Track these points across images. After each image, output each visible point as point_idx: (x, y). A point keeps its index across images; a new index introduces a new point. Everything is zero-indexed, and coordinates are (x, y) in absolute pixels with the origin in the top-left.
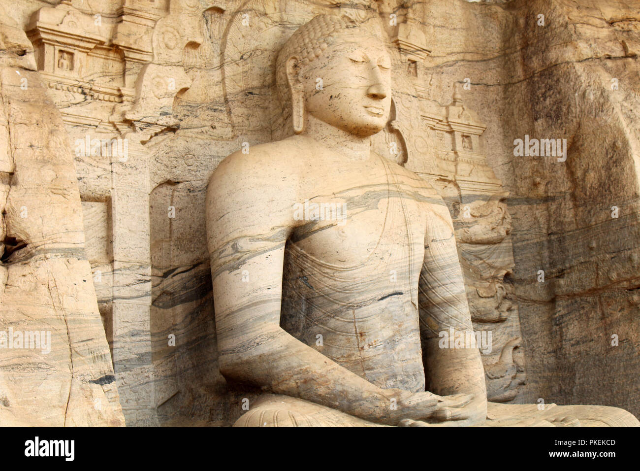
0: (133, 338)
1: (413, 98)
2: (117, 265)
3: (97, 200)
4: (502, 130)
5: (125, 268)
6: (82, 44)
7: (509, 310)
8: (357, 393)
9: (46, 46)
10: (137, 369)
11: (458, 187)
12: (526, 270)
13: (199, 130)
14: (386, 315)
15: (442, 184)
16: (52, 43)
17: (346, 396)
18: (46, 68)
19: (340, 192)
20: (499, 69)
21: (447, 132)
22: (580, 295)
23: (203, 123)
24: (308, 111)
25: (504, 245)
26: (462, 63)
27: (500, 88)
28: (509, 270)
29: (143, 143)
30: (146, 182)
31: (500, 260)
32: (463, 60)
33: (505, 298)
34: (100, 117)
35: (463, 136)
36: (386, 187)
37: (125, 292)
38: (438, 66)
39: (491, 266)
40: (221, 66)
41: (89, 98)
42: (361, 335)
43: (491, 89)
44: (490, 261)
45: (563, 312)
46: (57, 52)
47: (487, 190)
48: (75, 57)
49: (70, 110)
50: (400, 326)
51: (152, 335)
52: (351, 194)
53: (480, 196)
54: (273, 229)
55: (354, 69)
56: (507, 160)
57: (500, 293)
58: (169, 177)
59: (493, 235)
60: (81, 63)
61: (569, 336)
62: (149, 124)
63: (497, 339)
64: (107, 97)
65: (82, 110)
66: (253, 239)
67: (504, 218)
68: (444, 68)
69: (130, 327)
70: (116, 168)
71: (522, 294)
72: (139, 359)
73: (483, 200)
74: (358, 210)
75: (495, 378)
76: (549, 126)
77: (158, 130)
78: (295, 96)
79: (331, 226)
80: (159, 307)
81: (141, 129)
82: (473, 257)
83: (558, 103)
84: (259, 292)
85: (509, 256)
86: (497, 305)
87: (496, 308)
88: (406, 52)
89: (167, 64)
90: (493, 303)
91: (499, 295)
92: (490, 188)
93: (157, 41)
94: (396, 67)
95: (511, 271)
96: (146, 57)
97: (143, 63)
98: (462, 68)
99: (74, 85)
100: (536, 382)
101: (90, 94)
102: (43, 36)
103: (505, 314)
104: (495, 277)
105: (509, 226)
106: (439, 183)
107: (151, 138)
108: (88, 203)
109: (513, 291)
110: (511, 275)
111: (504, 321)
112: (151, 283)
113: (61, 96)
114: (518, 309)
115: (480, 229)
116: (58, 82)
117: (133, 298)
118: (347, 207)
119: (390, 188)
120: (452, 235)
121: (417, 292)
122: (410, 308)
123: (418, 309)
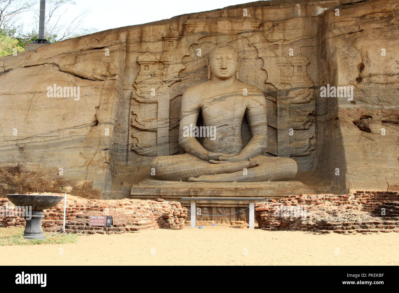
0: (163, 138)
1: (273, 58)
2: (158, 120)
3: (155, 103)
4: (317, 62)
5: (161, 120)
6: (150, 63)
7: (310, 125)
10: (164, 146)
11: (291, 85)
12: (321, 111)
13: (190, 80)
14: (220, 131)
15: (283, 85)
16: (142, 64)
18: (141, 71)
19: (212, 97)
20: (316, 40)
21: (291, 66)
22: (329, 121)
23: (191, 77)
24: (211, 72)
25: (311, 103)
27: (317, 47)
29: (169, 86)
30: (168, 97)
31: (309, 109)
32: (302, 39)
33: (308, 122)
34: (156, 81)
35: (298, 67)
36: (232, 94)
37: (160, 126)
38: (291, 43)
39: (305, 111)
40: (197, 60)
41: (153, 77)
43: (314, 47)
44: (304, 109)
45: (326, 126)
46: (144, 66)
48: (149, 66)
49: (148, 81)
50: (226, 134)
51: (169, 137)
52: (216, 97)
53: (301, 87)
54: (191, 109)
55: (217, 61)
56: (317, 73)
58: (180, 94)
59: (305, 100)
60: (151, 67)
61: (326, 134)
62: (170, 81)
63: (305, 135)
64: (159, 75)
65: (151, 80)
66: (185, 112)
67: (310, 94)
68: (294, 43)
69: (162, 135)
70: (160, 94)
71: (319, 120)
72: (165, 143)
75: (299, 148)
77: (174, 82)
78: (208, 69)
80: (177, 129)
81: (168, 83)
82: (297, 108)
84: (185, 126)
85: (313, 107)
86: (303, 124)
87: (303, 125)
88: (272, 42)
89: (176, 64)
90: (302, 123)
91: (305, 121)
92: (305, 84)
93: (173, 58)
94: (265, 48)
95: (312, 112)
96: (170, 63)
97: (169, 64)
98: (302, 42)
99: (149, 74)
100: (319, 150)
101: (153, 75)
102: (139, 63)
103: (306, 127)
104: (305, 115)
105: (312, 97)
106: (281, 85)
107: (172, 84)
108: (152, 104)
109: (315, 118)
110: (312, 113)
111: (308, 129)
112: (169, 124)
113: (145, 77)
114: (316, 126)
115: (298, 99)
116: (144, 74)
117: (163, 128)
118: (213, 101)
119: (233, 94)
120: (260, 105)
121: (236, 124)
122: (231, 129)
123: (237, 129)
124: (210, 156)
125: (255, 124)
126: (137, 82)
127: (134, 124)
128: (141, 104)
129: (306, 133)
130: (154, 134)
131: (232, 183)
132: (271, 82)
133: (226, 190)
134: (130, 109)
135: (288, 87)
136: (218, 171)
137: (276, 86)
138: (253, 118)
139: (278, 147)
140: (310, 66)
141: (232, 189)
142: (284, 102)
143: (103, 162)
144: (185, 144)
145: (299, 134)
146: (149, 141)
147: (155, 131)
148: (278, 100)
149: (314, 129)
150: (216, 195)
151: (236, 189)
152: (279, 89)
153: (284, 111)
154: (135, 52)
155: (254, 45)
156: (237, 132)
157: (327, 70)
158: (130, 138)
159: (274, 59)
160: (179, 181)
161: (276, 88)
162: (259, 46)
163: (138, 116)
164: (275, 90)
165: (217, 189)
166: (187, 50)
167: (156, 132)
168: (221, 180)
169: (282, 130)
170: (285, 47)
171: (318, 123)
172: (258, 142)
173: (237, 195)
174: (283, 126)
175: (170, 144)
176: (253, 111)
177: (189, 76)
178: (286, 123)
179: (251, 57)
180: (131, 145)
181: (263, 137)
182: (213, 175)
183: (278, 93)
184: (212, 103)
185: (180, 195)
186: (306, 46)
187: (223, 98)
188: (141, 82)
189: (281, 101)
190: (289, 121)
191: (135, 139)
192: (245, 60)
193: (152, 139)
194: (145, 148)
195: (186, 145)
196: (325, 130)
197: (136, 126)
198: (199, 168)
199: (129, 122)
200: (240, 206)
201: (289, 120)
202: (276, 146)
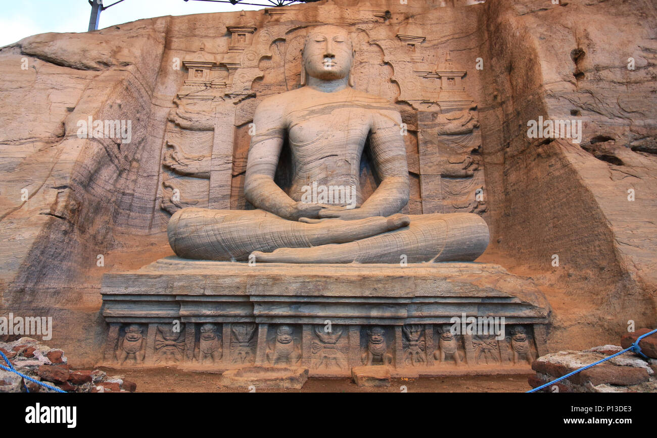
0: (221, 188)
1: (407, 63)
2: (213, 157)
3: (208, 130)
5: (218, 158)
6: (205, 65)
7: (475, 170)
8: (280, 205)
9: (189, 69)
10: (221, 202)
11: (439, 105)
12: (492, 147)
14: (323, 166)
15: (427, 105)
16: (192, 67)
17: (276, 206)
18: (189, 79)
19: (307, 108)
20: (476, 38)
21: (437, 78)
22: (517, 155)
25: (474, 134)
26: (452, 40)
28: (475, 147)
29: (235, 104)
30: (232, 120)
31: (471, 142)
33: (471, 163)
34: (214, 95)
35: (449, 79)
36: (344, 103)
37: (217, 168)
38: (434, 45)
39: (464, 147)
40: (284, 65)
41: (208, 87)
42: (308, 178)
43: (473, 50)
44: (464, 144)
45: (508, 167)
46: (194, 71)
47: (462, 105)
48: (203, 72)
49: (199, 94)
50: (332, 172)
51: (232, 187)
52: (314, 108)
53: (456, 108)
54: (268, 130)
55: (318, 45)
56: (481, 87)
57: (468, 161)
59: (464, 128)
60: (206, 73)
61: (510, 181)
62: (238, 95)
63: (466, 187)
64: (219, 86)
65: (205, 93)
66: (258, 136)
67: (472, 119)
68: (439, 45)
69: (219, 183)
70: (217, 115)
71: (489, 161)
72: (222, 198)
73: (459, 110)
74: (315, 116)
75: (460, 208)
76: (498, 60)
77: (243, 97)
79: (297, 124)
81: (234, 97)
82: (450, 142)
83: (502, 45)
84: (256, 160)
85: (479, 140)
86: (464, 167)
87: (463, 169)
88: (405, 40)
89: (248, 67)
90: (461, 166)
91: (466, 161)
92: (463, 103)
93: (244, 58)
94: (395, 48)
95: (477, 148)
96: (237, 66)
97: (236, 69)
98: (452, 43)
99: (202, 83)
100: (495, 210)
101: (209, 85)
102: (186, 65)
103: (470, 172)
104: (466, 152)
105: (476, 123)
106: (423, 104)
107: (240, 101)
108: (204, 132)
109: (482, 159)
110: (477, 150)
111: (471, 176)
112: (232, 164)
113: (194, 88)
114: (485, 170)
115: (453, 126)
116: (193, 83)
117: (221, 170)
118: (308, 114)
119: (346, 103)
120: (395, 125)
121: (353, 155)
122: (343, 163)
123: (354, 164)
124: (300, 208)
125: (387, 157)
126: (182, 95)
127: (169, 162)
128: (184, 131)
129: (468, 183)
130: (206, 182)
131: (349, 265)
132: (406, 99)
133: (338, 280)
134: (163, 139)
135: (434, 108)
136: (318, 238)
137: (415, 106)
138: (382, 147)
139: (423, 205)
140: (466, 79)
141: (354, 279)
142: (429, 130)
143: (41, 214)
144: (253, 191)
145: (458, 184)
146: (195, 193)
147: (205, 176)
148: (419, 127)
149: (483, 175)
150: (311, 294)
151: (364, 279)
152: (420, 110)
153: (429, 145)
154: (181, 50)
155: (377, 43)
156: (354, 169)
157: (505, 74)
158: (161, 187)
159: (410, 65)
160: (229, 260)
161: (414, 109)
162: (383, 44)
163: (178, 149)
164: (414, 112)
165: (314, 279)
166: (268, 48)
167: (208, 178)
168: (324, 258)
169: (427, 176)
170: (426, 50)
171: (488, 166)
172: (395, 188)
173: (365, 295)
174: (430, 169)
175: (233, 199)
176: (382, 135)
177: (270, 89)
178: (435, 165)
179: (371, 61)
180: (161, 199)
181: (402, 180)
182: (307, 247)
183: (419, 116)
184: (308, 117)
185: (221, 293)
186: (458, 49)
187: (327, 109)
188: (187, 95)
189: (425, 130)
190: (440, 162)
191: (170, 189)
192: (363, 64)
193: (202, 190)
194: (185, 205)
195: (255, 192)
196: (506, 174)
197: (172, 167)
198: (275, 230)
199: (160, 160)
200: (373, 322)
201: (439, 160)
202: (418, 203)
